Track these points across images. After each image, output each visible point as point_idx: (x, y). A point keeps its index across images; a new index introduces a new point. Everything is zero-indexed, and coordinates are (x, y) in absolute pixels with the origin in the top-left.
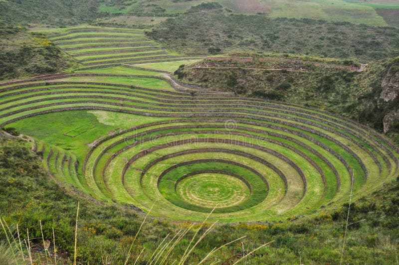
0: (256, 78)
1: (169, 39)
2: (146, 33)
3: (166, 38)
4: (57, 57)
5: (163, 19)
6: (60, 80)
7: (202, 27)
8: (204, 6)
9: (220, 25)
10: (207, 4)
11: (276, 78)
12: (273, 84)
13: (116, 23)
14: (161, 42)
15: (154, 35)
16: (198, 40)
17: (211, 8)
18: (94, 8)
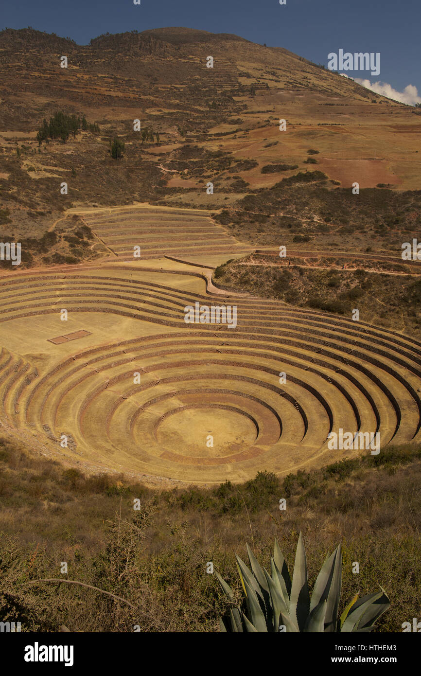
1: (241, 224)
2: (213, 215)
3: (237, 223)
4: (86, 244)
5: (241, 196)
6: (81, 274)
7: (292, 207)
8: (301, 178)
9: (318, 204)
10: (305, 175)
11: (345, 282)
12: (339, 291)
13: (181, 202)
14: (230, 228)
15: (223, 219)
16: (282, 226)
17: (309, 181)
18: (165, 183)
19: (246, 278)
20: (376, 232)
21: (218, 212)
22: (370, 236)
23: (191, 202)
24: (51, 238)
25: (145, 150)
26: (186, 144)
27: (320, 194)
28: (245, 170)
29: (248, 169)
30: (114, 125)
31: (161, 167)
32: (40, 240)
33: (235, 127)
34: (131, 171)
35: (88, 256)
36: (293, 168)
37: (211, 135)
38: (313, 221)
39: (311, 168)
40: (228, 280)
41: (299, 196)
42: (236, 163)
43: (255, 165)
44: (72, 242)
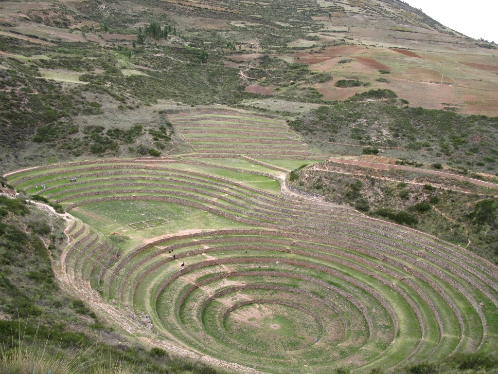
0: (386, 192)
1: (314, 132)
2: (288, 121)
3: (310, 131)
4: (168, 139)
5: (316, 106)
6: (161, 165)
7: (363, 121)
8: (372, 94)
9: (388, 120)
10: (376, 92)
11: (413, 195)
12: (407, 203)
13: (258, 107)
14: (303, 134)
15: (297, 126)
16: (353, 137)
17: (380, 98)
18: (243, 88)
19: (320, 183)
20: (442, 151)
21: (293, 119)
22: (435, 154)
23: (268, 108)
24: (137, 130)
25: (227, 57)
26: (266, 55)
27: (389, 111)
28: (320, 82)
29: (323, 82)
30: (200, 33)
31: (241, 73)
32: (127, 131)
33: (312, 43)
34: (213, 75)
35: (169, 150)
36: (366, 85)
37: (289, 49)
38: (382, 135)
39: (382, 86)
40: (301, 184)
41: (370, 111)
42: (313, 76)
43: (330, 78)
44: (156, 135)
